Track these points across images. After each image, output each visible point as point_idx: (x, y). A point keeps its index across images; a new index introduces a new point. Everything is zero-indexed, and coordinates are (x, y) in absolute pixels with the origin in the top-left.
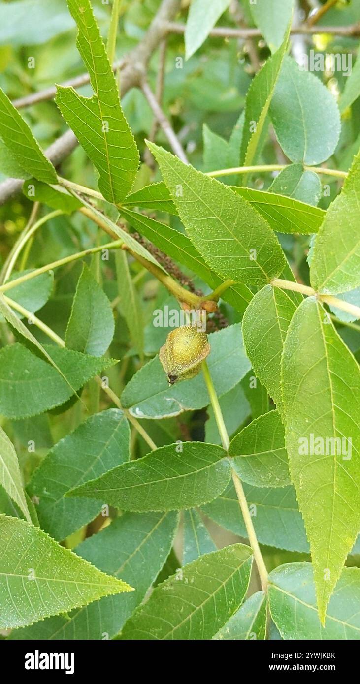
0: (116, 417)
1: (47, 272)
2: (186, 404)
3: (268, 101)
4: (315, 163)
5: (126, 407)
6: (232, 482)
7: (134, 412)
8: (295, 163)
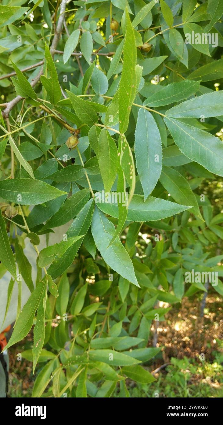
0: (54, 160)
1: (33, 123)
2: (71, 157)
3: (90, 78)
4: (102, 94)
5: (56, 158)
6: (85, 174)
7: (59, 159)
8: (97, 94)
